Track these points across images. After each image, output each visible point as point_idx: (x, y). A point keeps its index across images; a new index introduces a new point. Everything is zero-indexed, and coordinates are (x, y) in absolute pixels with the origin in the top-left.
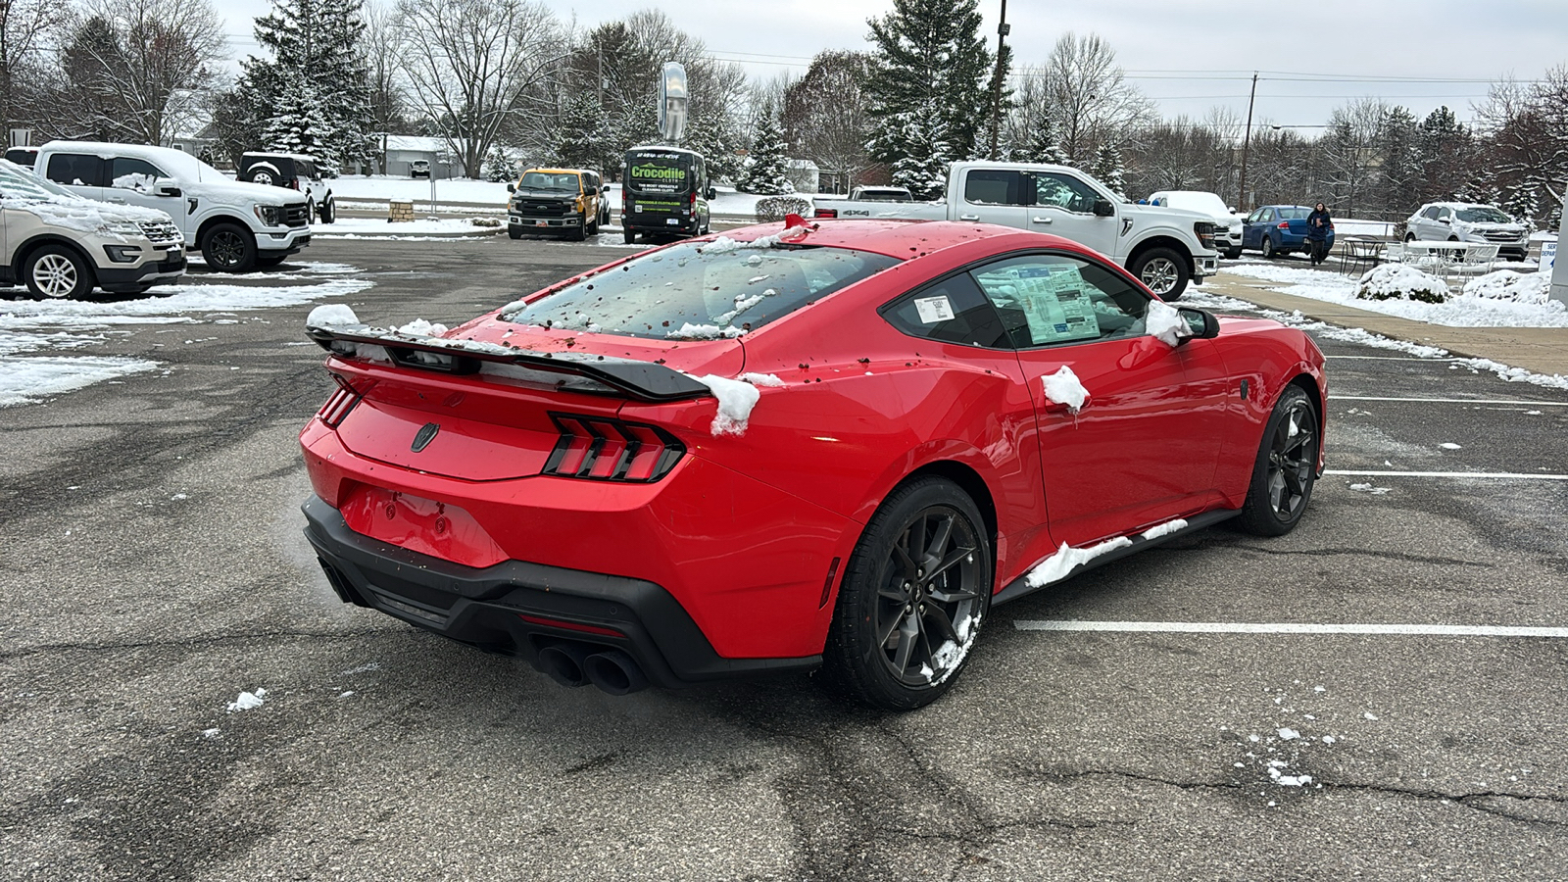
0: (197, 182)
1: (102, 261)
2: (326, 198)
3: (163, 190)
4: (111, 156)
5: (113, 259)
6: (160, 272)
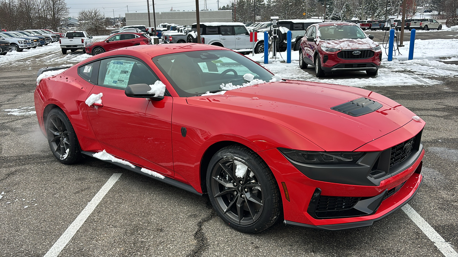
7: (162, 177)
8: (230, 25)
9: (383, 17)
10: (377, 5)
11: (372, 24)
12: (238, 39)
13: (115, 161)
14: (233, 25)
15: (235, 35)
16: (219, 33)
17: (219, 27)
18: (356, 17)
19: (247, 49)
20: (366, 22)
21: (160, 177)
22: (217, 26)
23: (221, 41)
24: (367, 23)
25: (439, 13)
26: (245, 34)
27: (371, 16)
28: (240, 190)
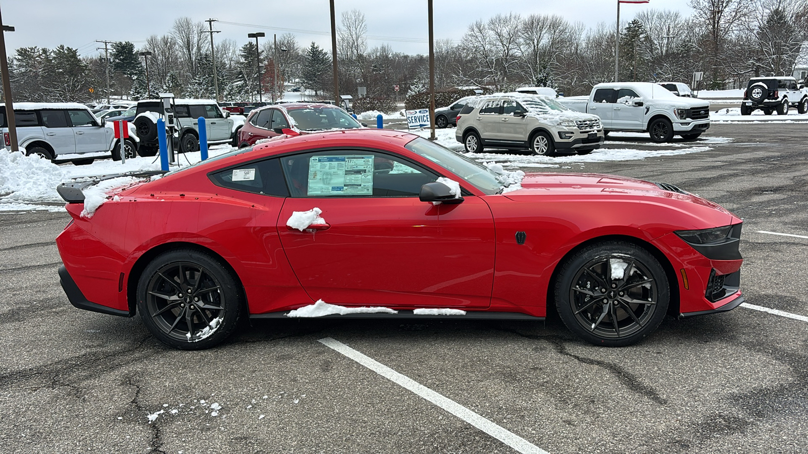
0: (651, 99)
1: (557, 139)
2: (802, 99)
3: (636, 103)
4: (618, 89)
5: (561, 138)
6: (583, 143)
7: (463, 312)
8: (60, 108)
9: (238, 98)
10: (223, 77)
11: (243, 108)
12: (80, 134)
13: (349, 313)
14: (65, 108)
15: (73, 127)
16: (40, 123)
17: (37, 112)
18: (190, 97)
19: (98, 152)
20: (231, 105)
21: (457, 314)
22: (35, 110)
23: (47, 137)
24: (233, 106)
25: (316, 93)
26: (91, 125)
27: (215, 95)
28: (612, 295)
